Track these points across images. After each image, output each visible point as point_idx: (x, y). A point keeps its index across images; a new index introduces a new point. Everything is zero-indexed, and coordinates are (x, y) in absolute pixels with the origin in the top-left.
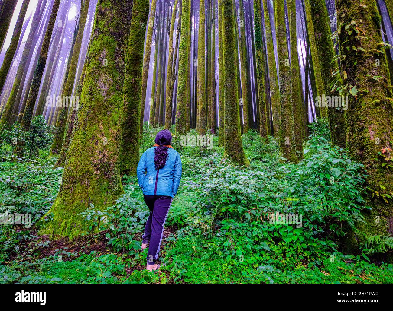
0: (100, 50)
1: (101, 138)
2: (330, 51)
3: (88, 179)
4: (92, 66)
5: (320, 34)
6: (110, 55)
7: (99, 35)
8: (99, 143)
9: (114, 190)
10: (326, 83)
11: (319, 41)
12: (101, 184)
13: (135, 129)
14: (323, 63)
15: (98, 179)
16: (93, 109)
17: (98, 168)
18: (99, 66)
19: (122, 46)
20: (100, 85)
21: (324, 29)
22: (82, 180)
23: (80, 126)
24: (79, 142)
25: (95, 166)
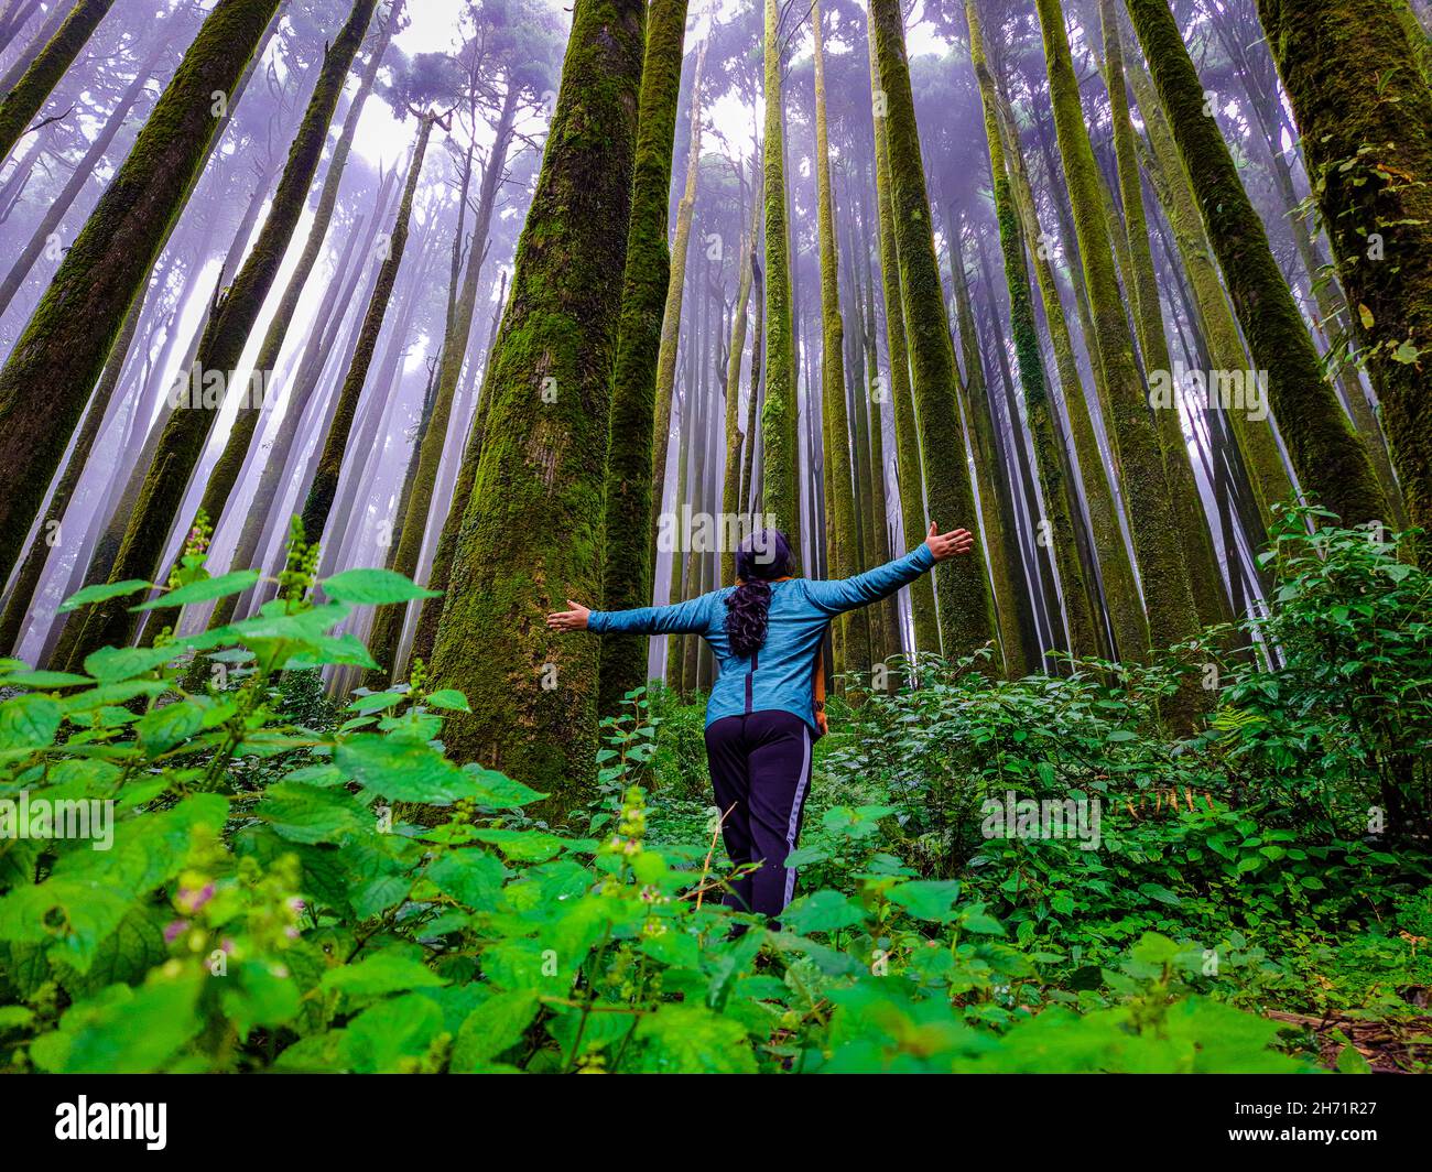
0: (532, 355)
1: (539, 610)
2: (1296, 342)
3: (499, 742)
4: (508, 401)
5: (1253, 294)
6: (563, 367)
7: (527, 313)
8: (532, 628)
9: (583, 784)
10: (1301, 445)
11: (1252, 315)
12: (542, 761)
13: (632, 644)
14: (1280, 383)
15: (531, 742)
16: (514, 523)
17: (531, 708)
18: (533, 397)
19: (600, 342)
20: (536, 453)
21: (1265, 278)
22: (480, 746)
23: (471, 580)
24: (469, 626)
25: (520, 700)
